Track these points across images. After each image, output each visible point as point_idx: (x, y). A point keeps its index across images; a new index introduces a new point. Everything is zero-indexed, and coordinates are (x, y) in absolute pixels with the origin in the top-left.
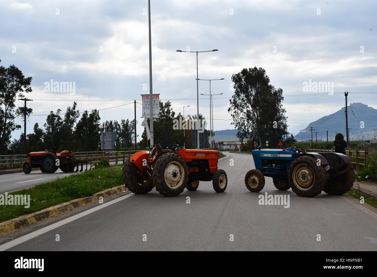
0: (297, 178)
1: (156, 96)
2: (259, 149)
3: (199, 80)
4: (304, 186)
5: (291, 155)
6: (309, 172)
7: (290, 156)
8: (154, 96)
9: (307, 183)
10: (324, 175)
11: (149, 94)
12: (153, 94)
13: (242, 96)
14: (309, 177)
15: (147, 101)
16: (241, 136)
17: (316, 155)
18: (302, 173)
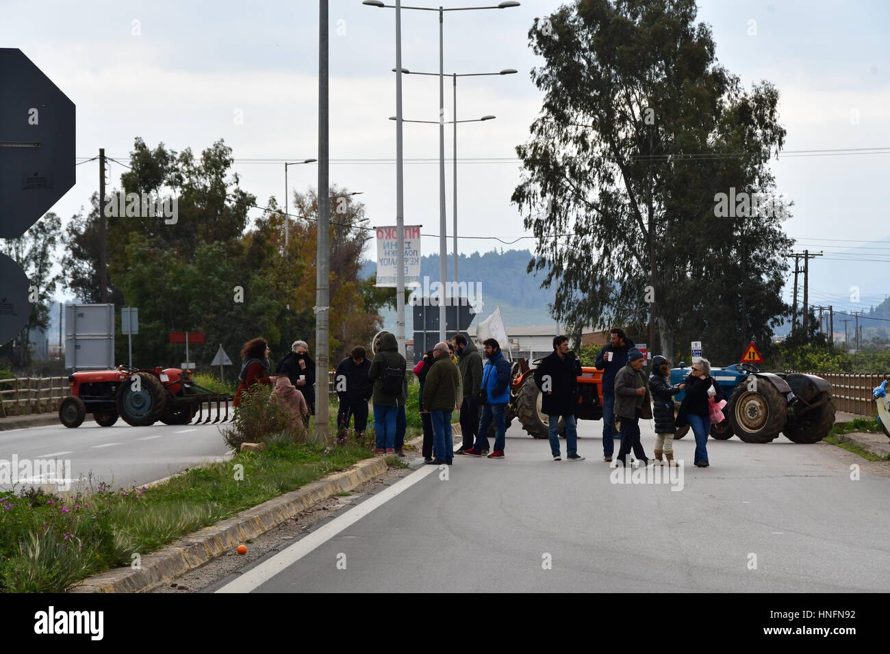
0: (743, 414)
1: (413, 230)
2: (682, 367)
3: (407, 72)
4: (753, 426)
5: (735, 378)
6: (760, 403)
7: (733, 379)
8: (408, 232)
9: (757, 421)
10: (782, 408)
11: (396, 225)
12: (405, 224)
13: (582, 121)
14: (760, 411)
15: (388, 243)
16: (574, 312)
17: (773, 378)
18: (749, 405)
